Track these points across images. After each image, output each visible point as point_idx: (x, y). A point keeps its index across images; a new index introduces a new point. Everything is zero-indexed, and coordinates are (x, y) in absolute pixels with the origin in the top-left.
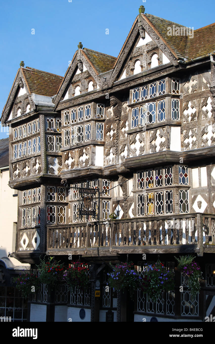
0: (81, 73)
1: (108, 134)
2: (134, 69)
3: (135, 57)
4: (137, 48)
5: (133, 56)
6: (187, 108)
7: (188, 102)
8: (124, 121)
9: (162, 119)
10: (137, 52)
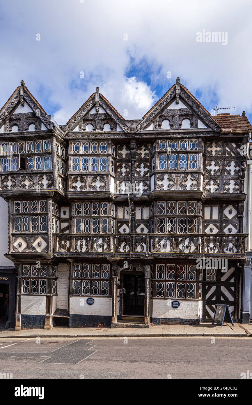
0: (95, 114)
1: (119, 170)
2: (161, 125)
3: (165, 116)
4: (168, 109)
5: (163, 115)
6: (210, 165)
7: (212, 161)
8: (139, 163)
9: (193, 167)
10: (167, 113)
